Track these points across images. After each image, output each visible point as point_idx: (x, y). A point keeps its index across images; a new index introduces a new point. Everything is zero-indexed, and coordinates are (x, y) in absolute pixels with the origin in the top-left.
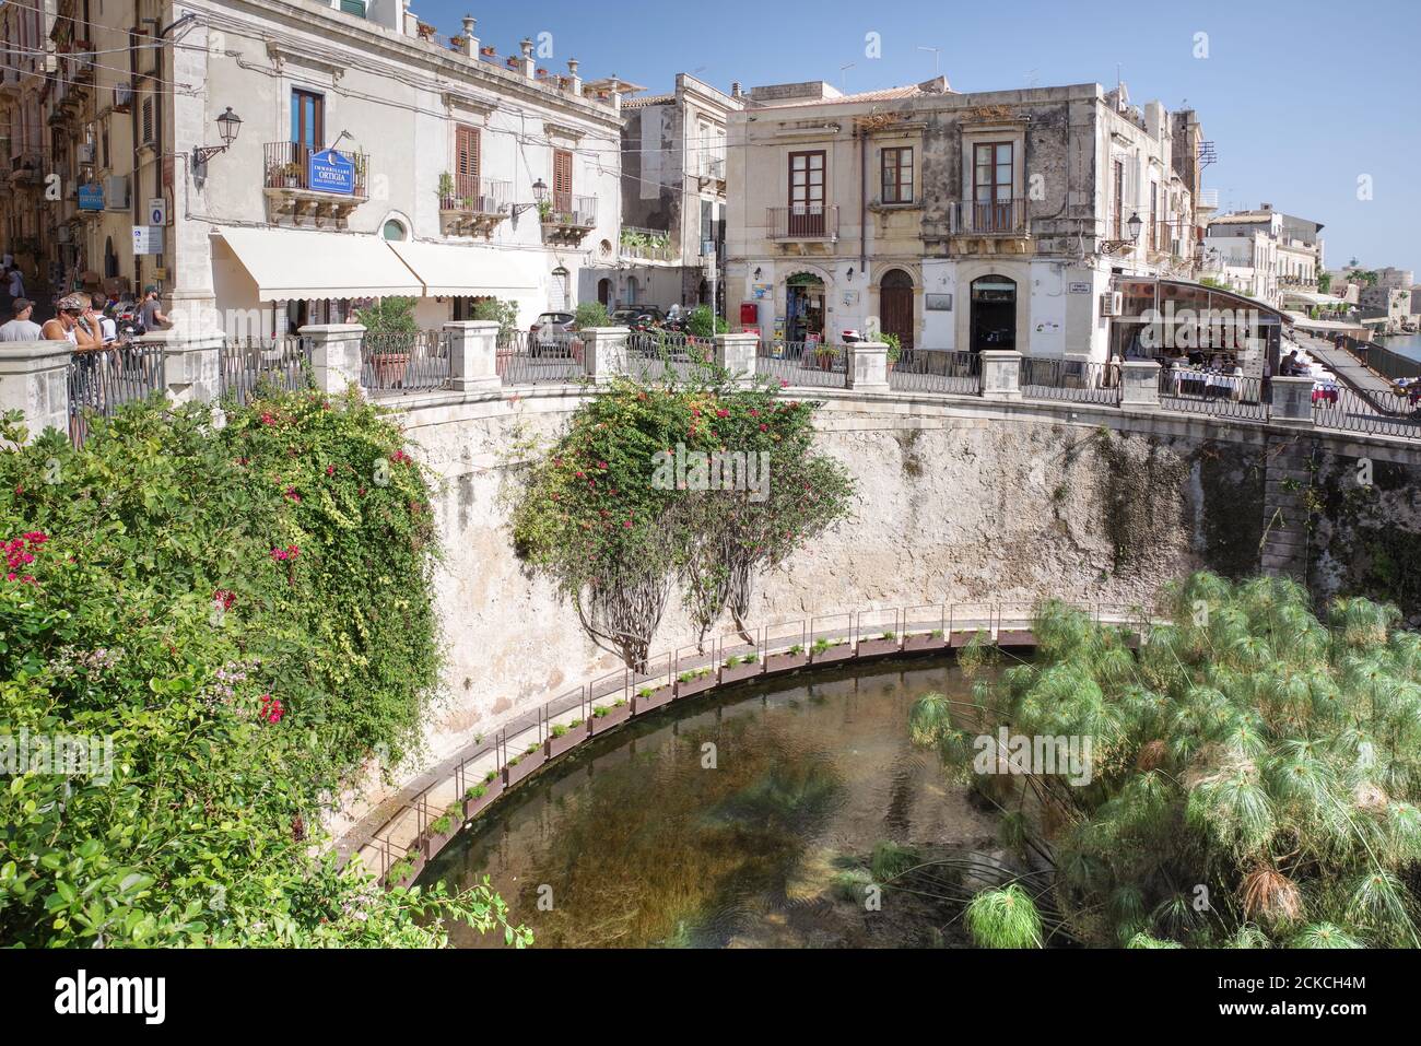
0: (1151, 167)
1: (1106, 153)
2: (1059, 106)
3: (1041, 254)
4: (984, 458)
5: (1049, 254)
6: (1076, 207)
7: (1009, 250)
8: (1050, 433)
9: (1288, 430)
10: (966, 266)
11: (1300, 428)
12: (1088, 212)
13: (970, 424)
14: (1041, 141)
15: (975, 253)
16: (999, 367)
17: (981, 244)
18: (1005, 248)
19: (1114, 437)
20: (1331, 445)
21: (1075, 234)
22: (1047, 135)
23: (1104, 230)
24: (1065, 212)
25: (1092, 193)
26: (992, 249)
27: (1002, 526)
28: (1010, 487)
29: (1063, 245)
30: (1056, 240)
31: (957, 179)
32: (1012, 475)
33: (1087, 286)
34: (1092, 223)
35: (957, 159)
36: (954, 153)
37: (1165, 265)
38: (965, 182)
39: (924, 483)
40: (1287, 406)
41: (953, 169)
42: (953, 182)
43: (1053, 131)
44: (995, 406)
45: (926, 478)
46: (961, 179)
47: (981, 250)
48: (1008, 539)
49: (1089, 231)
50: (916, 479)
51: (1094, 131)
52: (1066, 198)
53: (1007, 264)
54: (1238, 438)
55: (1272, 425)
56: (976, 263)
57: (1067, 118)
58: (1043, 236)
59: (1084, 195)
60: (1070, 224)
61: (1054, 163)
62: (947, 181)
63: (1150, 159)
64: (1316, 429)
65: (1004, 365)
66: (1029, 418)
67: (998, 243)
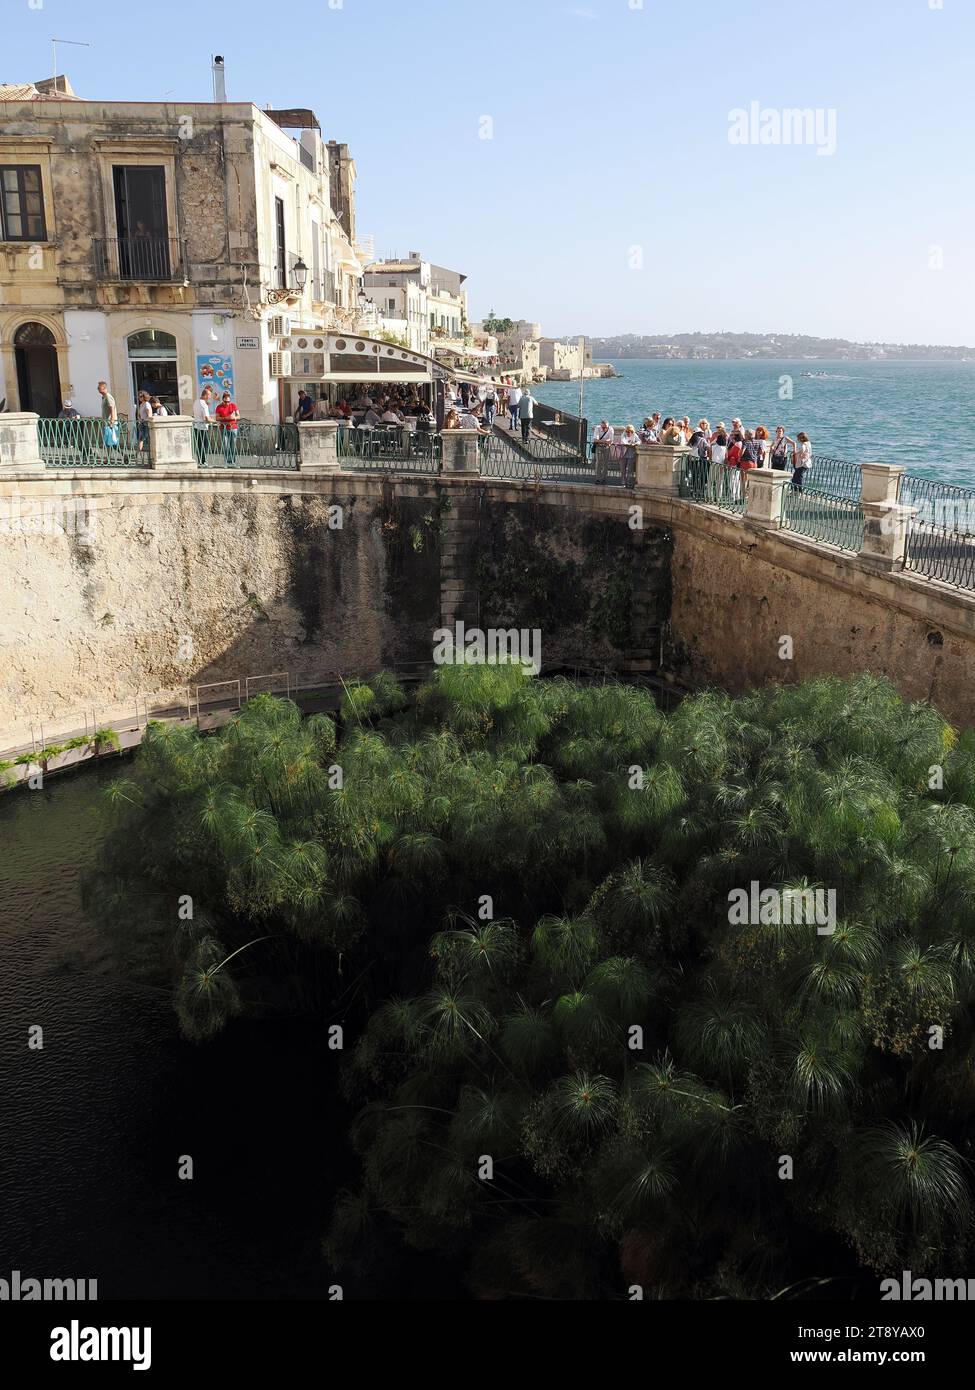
0: (311, 205)
1: (267, 188)
2: (212, 127)
3: (203, 304)
4: (162, 535)
5: (210, 305)
6: (237, 250)
7: (167, 300)
8: (230, 503)
9: (458, 482)
10: (117, 318)
11: (468, 479)
12: (251, 255)
13: (143, 500)
14: (194, 169)
15: (127, 302)
16: (169, 435)
17: (133, 291)
18: (163, 298)
19: (297, 502)
20: (495, 493)
21: (239, 282)
22: (200, 162)
23: (268, 275)
24: (225, 256)
25: (254, 235)
26: (146, 298)
27: (189, 607)
28: (194, 565)
29: (226, 294)
30: (219, 288)
31: (97, 212)
32: (194, 551)
33: (255, 341)
34: (255, 268)
35: (96, 187)
36: (91, 178)
37: (330, 315)
38: (107, 214)
39: (96, 570)
40: (456, 458)
41: (91, 199)
42: (93, 215)
43: (206, 156)
44: (168, 477)
45: (99, 564)
46: (102, 212)
47: (133, 299)
48: (196, 621)
49: (253, 279)
50: (87, 566)
51: (251, 158)
52: (226, 238)
53: (166, 316)
54: (413, 492)
55: (443, 477)
56: (129, 315)
57: (222, 142)
58: (204, 284)
59: (245, 235)
60: (232, 269)
61: (210, 197)
62: (85, 213)
63: (310, 197)
64: (483, 478)
65: (175, 432)
66: (206, 487)
67: (152, 291)
